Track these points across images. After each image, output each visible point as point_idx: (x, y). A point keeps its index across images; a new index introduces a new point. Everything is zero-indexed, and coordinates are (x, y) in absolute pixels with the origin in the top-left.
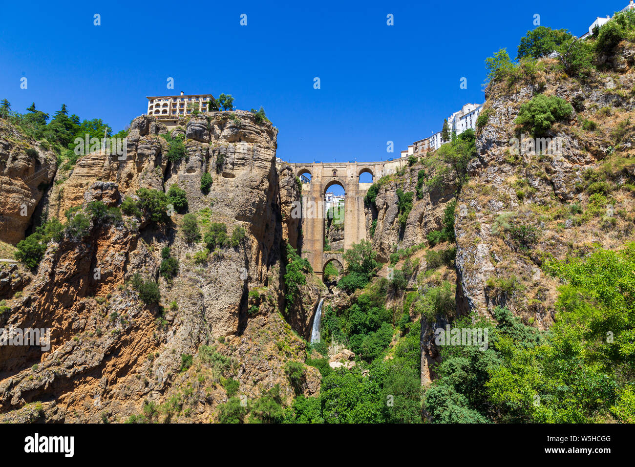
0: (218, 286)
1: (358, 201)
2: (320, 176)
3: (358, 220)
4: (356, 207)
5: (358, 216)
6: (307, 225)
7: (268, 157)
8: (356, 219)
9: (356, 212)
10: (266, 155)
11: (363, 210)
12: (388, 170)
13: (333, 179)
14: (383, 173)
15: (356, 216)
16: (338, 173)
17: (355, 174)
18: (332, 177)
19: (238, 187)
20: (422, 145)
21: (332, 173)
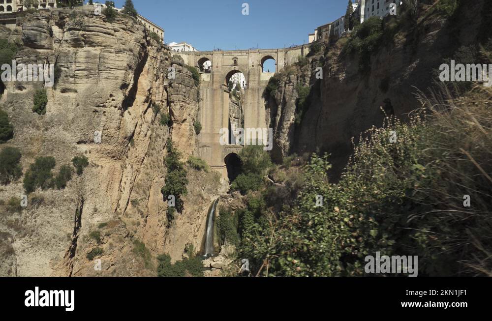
0: (35, 239)
1: (259, 93)
2: (220, 65)
3: (258, 113)
4: (256, 99)
5: (258, 109)
6: (206, 119)
7: (120, 64)
8: (256, 112)
9: (256, 105)
10: (117, 62)
11: (263, 102)
12: (291, 58)
13: (233, 68)
14: (286, 62)
15: (256, 109)
16: (238, 62)
17: (256, 63)
18: (232, 65)
19: (78, 105)
20: (326, 31)
21: (232, 62)
